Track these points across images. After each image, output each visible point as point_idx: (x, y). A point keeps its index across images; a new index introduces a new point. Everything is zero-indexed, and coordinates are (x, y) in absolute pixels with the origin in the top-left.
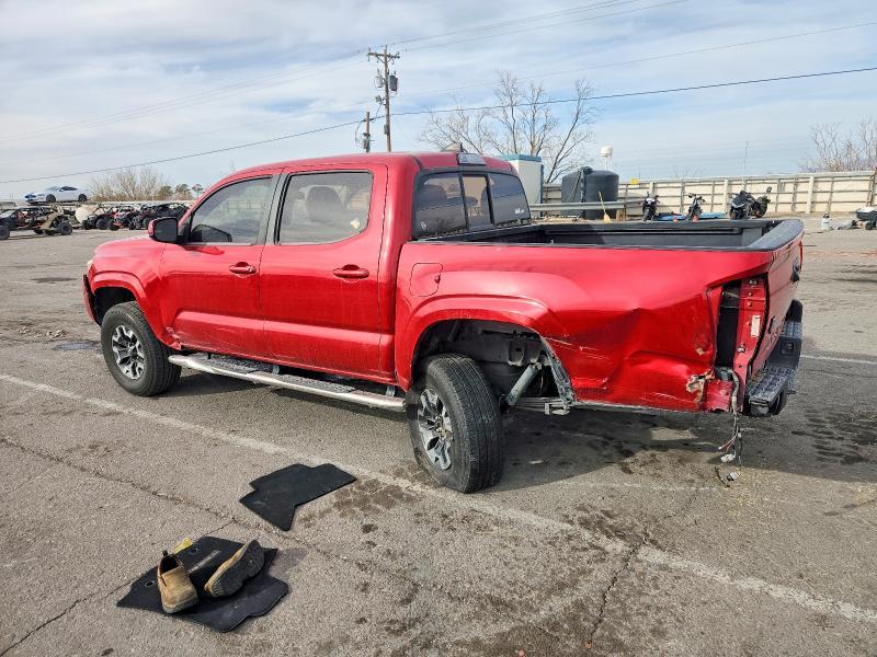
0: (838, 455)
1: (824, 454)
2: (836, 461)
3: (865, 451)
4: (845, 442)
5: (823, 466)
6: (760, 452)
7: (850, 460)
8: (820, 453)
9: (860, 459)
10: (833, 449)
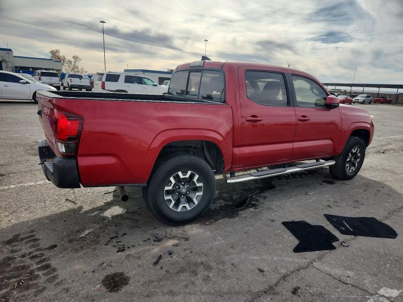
0: (23, 239)
1: (31, 236)
2: (24, 234)
3: (6, 252)
4: (20, 253)
5: (29, 228)
6: (65, 221)
7: (15, 239)
8: (33, 236)
9: (9, 242)
10: (26, 243)
